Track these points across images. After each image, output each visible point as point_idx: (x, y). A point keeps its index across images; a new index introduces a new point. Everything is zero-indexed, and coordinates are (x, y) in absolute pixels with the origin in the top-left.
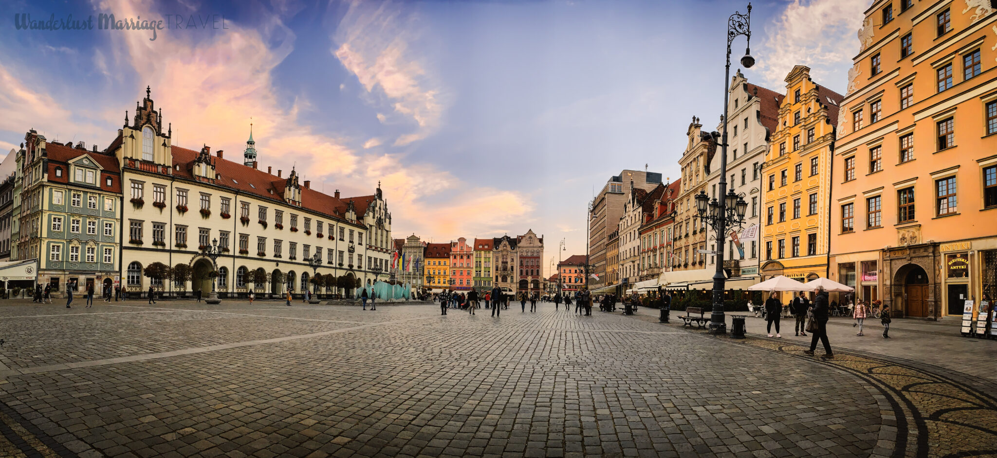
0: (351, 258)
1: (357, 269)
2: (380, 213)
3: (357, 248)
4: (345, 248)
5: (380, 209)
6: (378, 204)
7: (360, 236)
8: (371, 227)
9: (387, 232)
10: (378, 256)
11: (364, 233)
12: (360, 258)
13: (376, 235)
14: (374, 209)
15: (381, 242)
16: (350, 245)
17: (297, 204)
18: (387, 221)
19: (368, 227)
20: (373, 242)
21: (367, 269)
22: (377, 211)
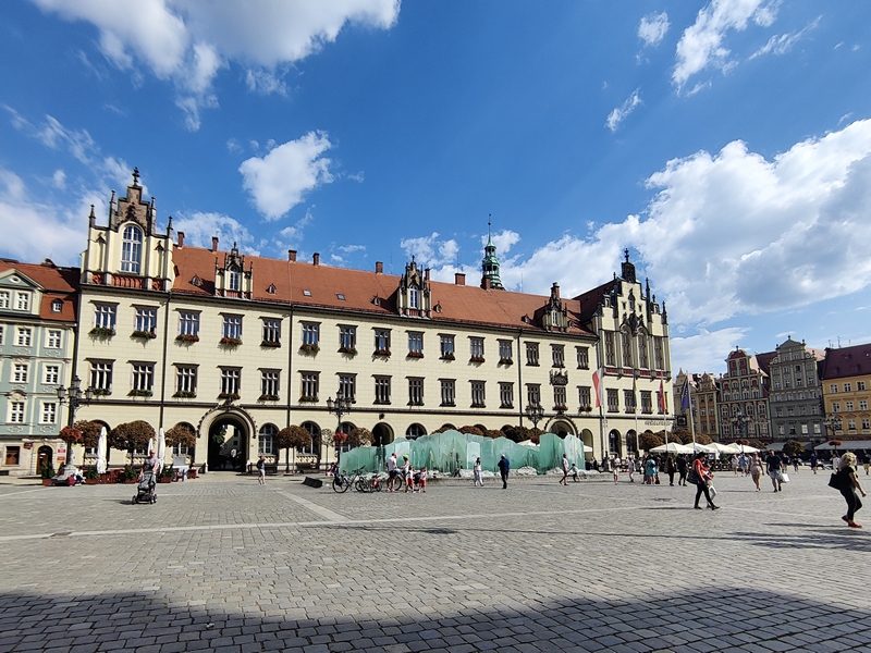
0: (560, 395)
1: (576, 412)
2: (632, 307)
3: (577, 378)
4: (541, 374)
5: (632, 298)
6: (625, 291)
7: (582, 355)
8: (609, 334)
9: (657, 339)
10: (635, 385)
11: (592, 348)
12: (584, 394)
13: (626, 347)
14: (614, 300)
15: (643, 360)
16: (555, 372)
17: (422, 314)
18: (657, 318)
19: (602, 336)
20: (619, 362)
21: (605, 412)
22: (624, 304)
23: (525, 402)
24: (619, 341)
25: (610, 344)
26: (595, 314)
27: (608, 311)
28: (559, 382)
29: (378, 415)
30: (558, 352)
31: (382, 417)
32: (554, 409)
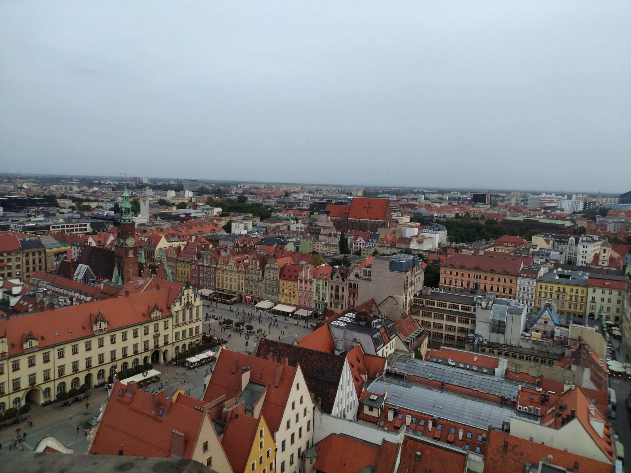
0: (156, 341)
1: (162, 345)
2: (188, 299)
3: (162, 332)
4: (150, 337)
5: (188, 294)
6: (186, 293)
7: (166, 323)
8: (177, 312)
9: (198, 307)
10: (187, 327)
11: (170, 320)
12: (166, 337)
13: (184, 314)
14: (180, 299)
15: (191, 317)
16: (155, 334)
17: (103, 331)
18: (198, 299)
19: (174, 314)
20: (181, 321)
21: (174, 341)
22: (185, 298)
23: (143, 348)
24: (181, 313)
25: (177, 316)
26: (172, 306)
27: (178, 304)
28: (156, 337)
29: (87, 371)
30: (156, 326)
31: (89, 371)
32: (154, 347)
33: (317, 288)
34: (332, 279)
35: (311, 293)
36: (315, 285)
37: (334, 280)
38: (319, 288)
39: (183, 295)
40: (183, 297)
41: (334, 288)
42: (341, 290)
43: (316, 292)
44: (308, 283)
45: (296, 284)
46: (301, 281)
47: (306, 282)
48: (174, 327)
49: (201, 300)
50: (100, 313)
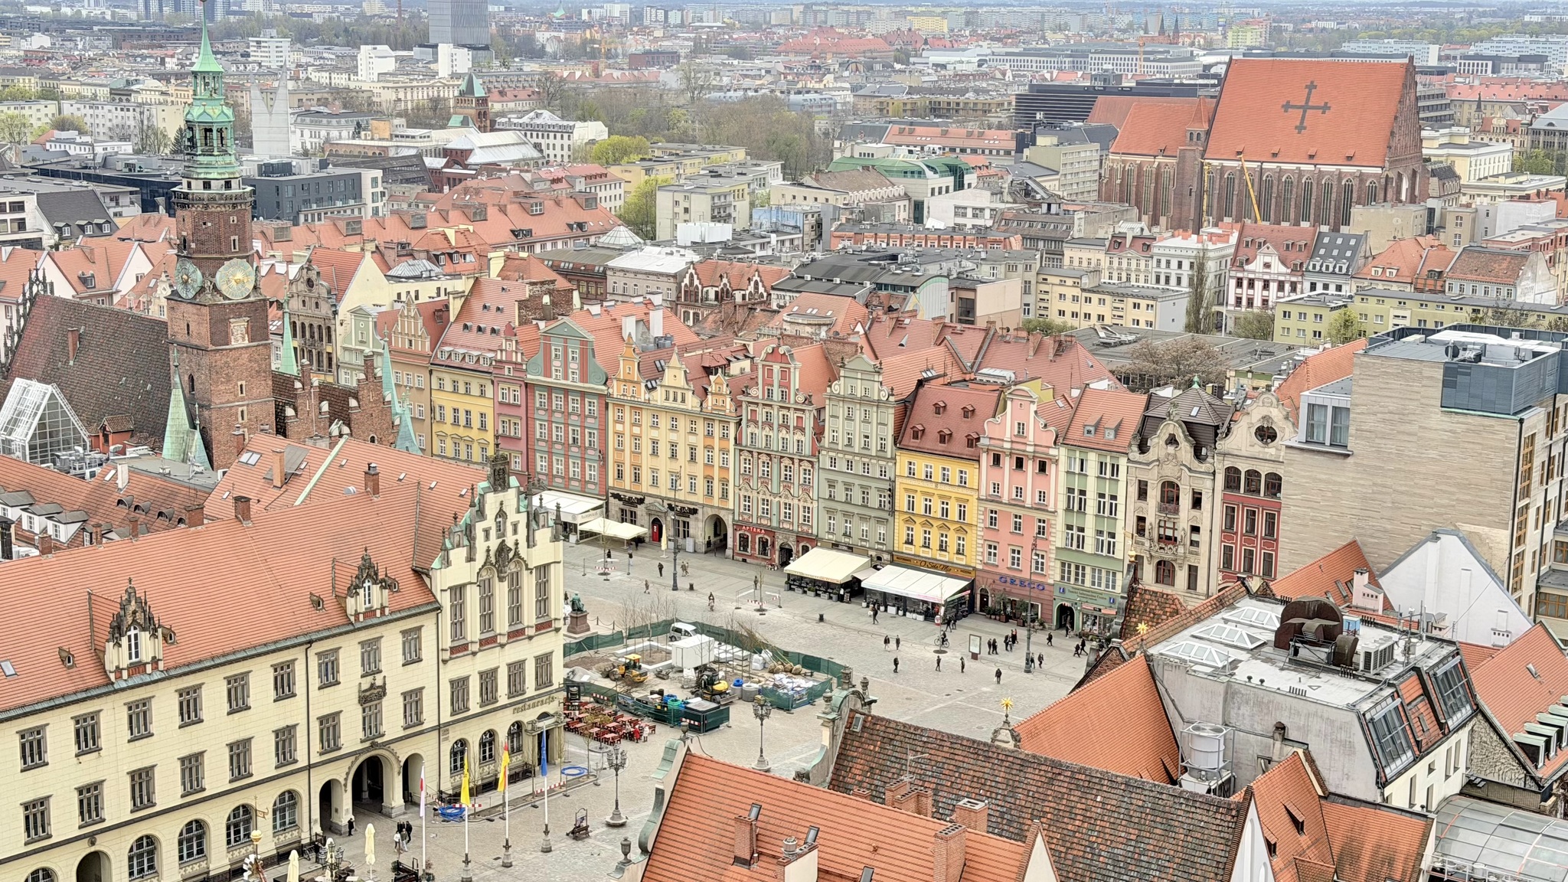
0: (372, 715)
1: (398, 734)
2: (501, 532)
3: (397, 677)
4: (344, 699)
5: (501, 514)
6: (491, 510)
7: (412, 638)
8: (458, 591)
9: (543, 569)
10: (498, 659)
11: (428, 624)
12: (413, 699)
13: (487, 599)
14: (469, 531)
15: (516, 610)
16: (366, 683)
17: (149, 668)
18: (543, 535)
19: (445, 600)
20: (473, 631)
21: (446, 717)
22: (487, 532)
23: (316, 746)
24: (473, 595)
25: (458, 609)
26: (436, 564)
27: (458, 555)
28: (371, 698)
29: (85, 841)
30: (371, 653)
31: (93, 843)
32: (362, 741)
33: (1071, 490)
34: (1143, 448)
35: (1043, 516)
36: (1062, 476)
37: (1151, 455)
38: (1083, 492)
39: (481, 514)
40: (480, 527)
41: (1154, 494)
42: (1185, 500)
43: (1068, 509)
44: (1030, 467)
45: (971, 470)
46: (997, 460)
47: (1020, 464)
48: (446, 655)
49: (555, 539)
50: (131, 593)
